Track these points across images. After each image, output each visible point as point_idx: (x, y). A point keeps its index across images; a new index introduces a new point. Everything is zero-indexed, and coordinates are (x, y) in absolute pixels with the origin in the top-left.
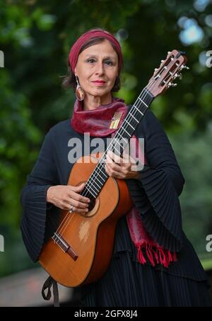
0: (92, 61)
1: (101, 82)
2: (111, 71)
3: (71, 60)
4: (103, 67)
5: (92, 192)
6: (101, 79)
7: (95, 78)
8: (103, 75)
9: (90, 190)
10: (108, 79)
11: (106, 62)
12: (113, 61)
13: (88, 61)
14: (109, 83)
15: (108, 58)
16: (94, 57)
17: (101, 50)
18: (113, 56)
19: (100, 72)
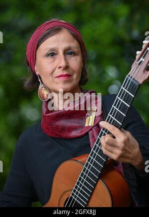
0: (52, 54)
1: (66, 76)
2: (75, 62)
3: (28, 59)
4: (65, 59)
5: (81, 201)
6: (65, 73)
7: (59, 72)
8: (67, 68)
9: (78, 199)
10: (74, 72)
11: (68, 52)
12: (76, 50)
13: (48, 55)
14: (75, 76)
15: (69, 49)
16: (52, 49)
17: (60, 41)
18: (74, 45)
19: (63, 64)
